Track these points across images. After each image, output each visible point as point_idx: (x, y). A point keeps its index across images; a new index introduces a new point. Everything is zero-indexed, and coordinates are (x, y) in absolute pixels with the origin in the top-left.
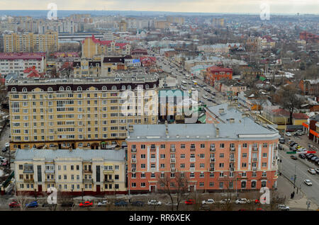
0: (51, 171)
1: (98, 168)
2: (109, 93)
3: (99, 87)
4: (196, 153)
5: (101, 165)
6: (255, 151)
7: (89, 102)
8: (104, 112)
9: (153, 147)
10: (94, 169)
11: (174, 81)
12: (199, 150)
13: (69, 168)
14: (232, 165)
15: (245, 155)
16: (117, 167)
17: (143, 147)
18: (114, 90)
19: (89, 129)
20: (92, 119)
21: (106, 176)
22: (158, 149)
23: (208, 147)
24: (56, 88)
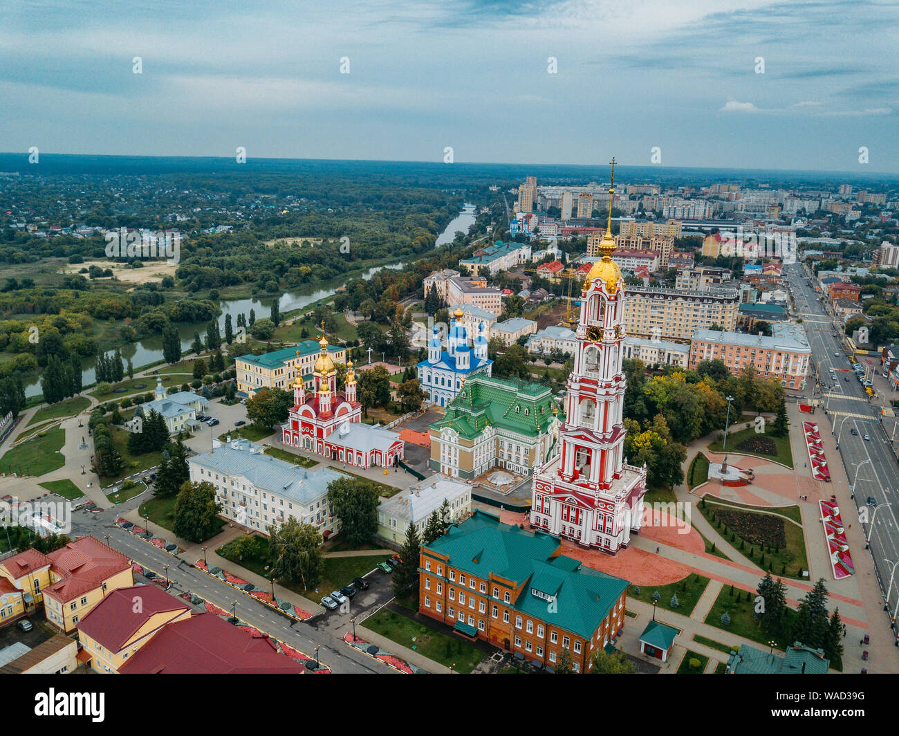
0: (636, 352)
1: (669, 355)
2: (693, 303)
3: (685, 298)
4: (741, 354)
5: (672, 353)
6: (787, 359)
7: (676, 309)
8: (687, 318)
9: (709, 347)
10: (666, 355)
11: (783, 296)
12: (743, 352)
13: (649, 352)
14: (768, 367)
15: (778, 361)
16: (682, 356)
17: (703, 344)
18: (697, 302)
19: (674, 329)
20: (678, 322)
21: (674, 361)
22: (712, 348)
23: (751, 351)
24: (652, 296)
